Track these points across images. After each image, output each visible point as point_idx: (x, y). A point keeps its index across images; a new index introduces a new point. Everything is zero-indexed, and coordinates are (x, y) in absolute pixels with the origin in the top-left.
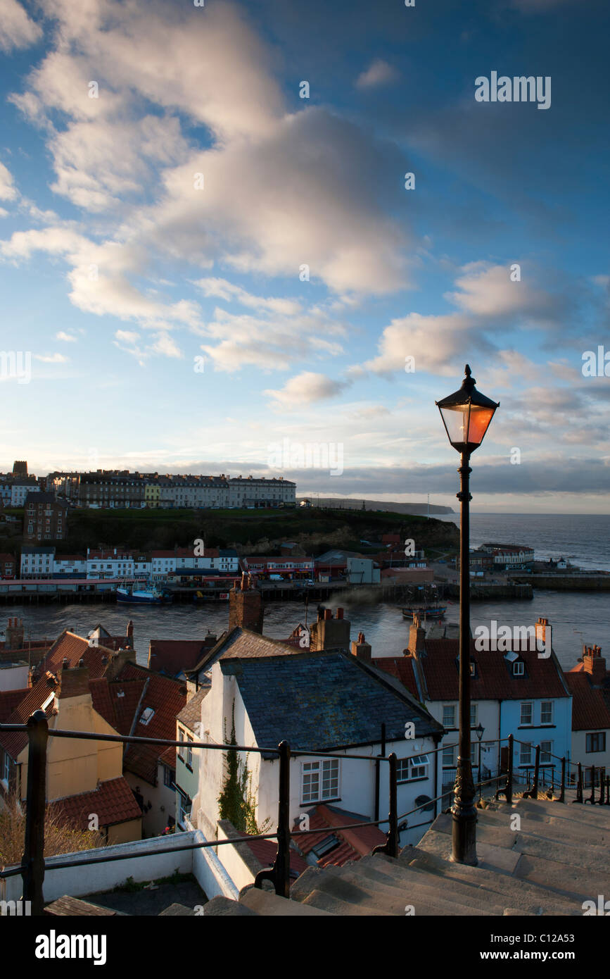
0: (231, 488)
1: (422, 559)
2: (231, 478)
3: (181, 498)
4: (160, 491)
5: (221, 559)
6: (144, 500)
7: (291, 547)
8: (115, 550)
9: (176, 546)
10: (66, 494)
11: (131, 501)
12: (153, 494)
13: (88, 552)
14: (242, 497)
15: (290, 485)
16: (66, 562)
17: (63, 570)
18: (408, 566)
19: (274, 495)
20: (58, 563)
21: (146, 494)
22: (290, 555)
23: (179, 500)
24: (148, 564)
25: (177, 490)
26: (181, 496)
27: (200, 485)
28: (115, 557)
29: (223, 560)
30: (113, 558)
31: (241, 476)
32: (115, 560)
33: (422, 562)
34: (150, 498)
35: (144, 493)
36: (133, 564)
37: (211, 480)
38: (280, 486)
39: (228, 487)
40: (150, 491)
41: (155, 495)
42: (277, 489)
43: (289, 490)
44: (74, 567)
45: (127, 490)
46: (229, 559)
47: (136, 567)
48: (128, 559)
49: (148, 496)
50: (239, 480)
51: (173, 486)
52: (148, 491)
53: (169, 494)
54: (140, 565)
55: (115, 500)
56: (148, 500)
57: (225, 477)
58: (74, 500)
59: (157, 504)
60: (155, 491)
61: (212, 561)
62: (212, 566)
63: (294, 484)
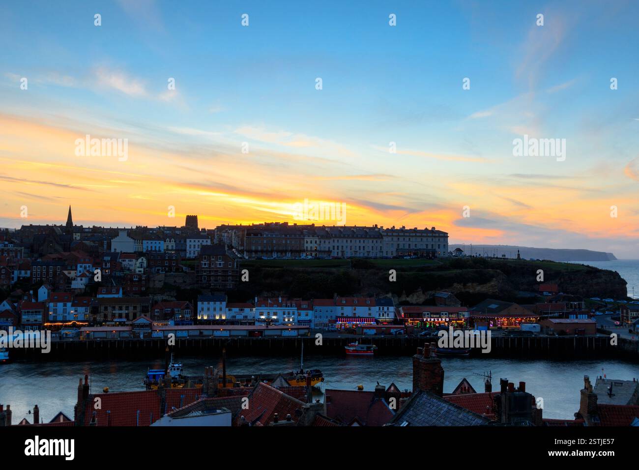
0: (385, 239)
1: (583, 310)
2: (385, 228)
3: (338, 249)
4: (318, 242)
5: (378, 308)
6: (304, 251)
7: (446, 297)
8: (280, 299)
9: (336, 295)
10: (233, 245)
11: (292, 251)
12: (311, 245)
13: (256, 301)
14: (395, 247)
15: (442, 235)
16: (237, 310)
17: (235, 317)
18: (568, 318)
19: (427, 245)
20: (230, 310)
21: (306, 245)
22: (445, 305)
23: (336, 250)
24: (310, 312)
25: (334, 241)
26: (338, 247)
27: (355, 236)
28: (280, 305)
29: (380, 309)
30: (278, 306)
31: (394, 227)
32: (281, 308)
33: (583, 313)
34: (309, 249)
35: (304, 244)
36: (296, 312)
37: (366, 231)
38: (432, 236)
39: (382, 238)
40: (309, 242)
41: (314, 246)
42: (430, 239)
43: (442, 239)
44: (244, 314)
45: (288, 242)
46: (386, 308)
47: (299, 315)
48: (291, 306)
49: (307, 247)
50: (392, 231)
51: (330, 238)
52: (307, 242)
53: (326, 245)
54: (303, 312)
55: (278, 251)
56: (307, 251)
57: (379, 227)
58: (241, 252)
59: (316, 255)
60: (314, 242)
61: (370, 310)
62: (370, 314)
63: (447, 233)
